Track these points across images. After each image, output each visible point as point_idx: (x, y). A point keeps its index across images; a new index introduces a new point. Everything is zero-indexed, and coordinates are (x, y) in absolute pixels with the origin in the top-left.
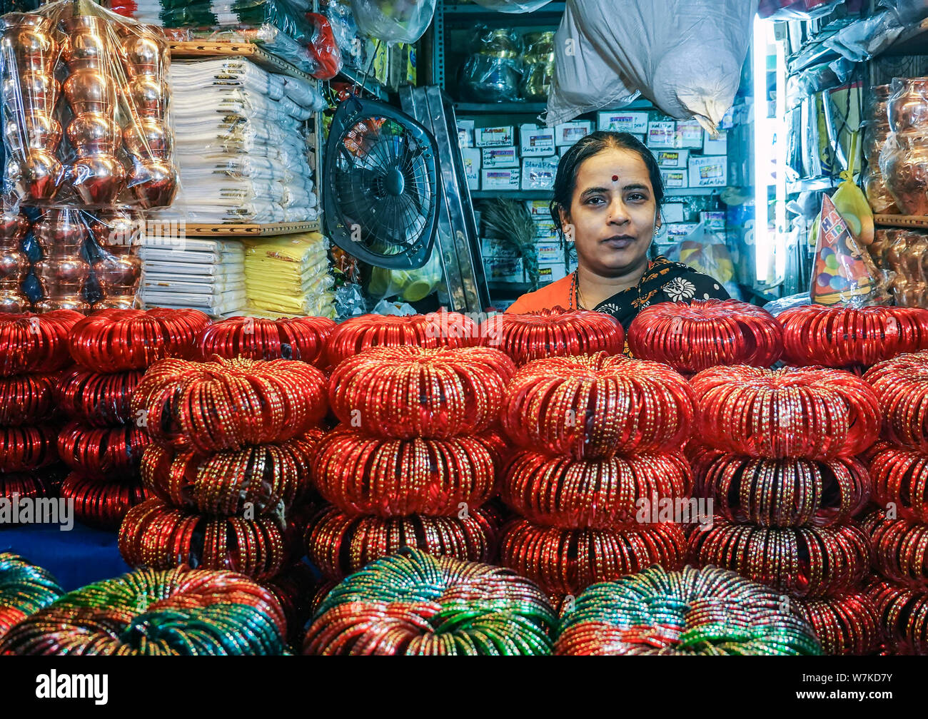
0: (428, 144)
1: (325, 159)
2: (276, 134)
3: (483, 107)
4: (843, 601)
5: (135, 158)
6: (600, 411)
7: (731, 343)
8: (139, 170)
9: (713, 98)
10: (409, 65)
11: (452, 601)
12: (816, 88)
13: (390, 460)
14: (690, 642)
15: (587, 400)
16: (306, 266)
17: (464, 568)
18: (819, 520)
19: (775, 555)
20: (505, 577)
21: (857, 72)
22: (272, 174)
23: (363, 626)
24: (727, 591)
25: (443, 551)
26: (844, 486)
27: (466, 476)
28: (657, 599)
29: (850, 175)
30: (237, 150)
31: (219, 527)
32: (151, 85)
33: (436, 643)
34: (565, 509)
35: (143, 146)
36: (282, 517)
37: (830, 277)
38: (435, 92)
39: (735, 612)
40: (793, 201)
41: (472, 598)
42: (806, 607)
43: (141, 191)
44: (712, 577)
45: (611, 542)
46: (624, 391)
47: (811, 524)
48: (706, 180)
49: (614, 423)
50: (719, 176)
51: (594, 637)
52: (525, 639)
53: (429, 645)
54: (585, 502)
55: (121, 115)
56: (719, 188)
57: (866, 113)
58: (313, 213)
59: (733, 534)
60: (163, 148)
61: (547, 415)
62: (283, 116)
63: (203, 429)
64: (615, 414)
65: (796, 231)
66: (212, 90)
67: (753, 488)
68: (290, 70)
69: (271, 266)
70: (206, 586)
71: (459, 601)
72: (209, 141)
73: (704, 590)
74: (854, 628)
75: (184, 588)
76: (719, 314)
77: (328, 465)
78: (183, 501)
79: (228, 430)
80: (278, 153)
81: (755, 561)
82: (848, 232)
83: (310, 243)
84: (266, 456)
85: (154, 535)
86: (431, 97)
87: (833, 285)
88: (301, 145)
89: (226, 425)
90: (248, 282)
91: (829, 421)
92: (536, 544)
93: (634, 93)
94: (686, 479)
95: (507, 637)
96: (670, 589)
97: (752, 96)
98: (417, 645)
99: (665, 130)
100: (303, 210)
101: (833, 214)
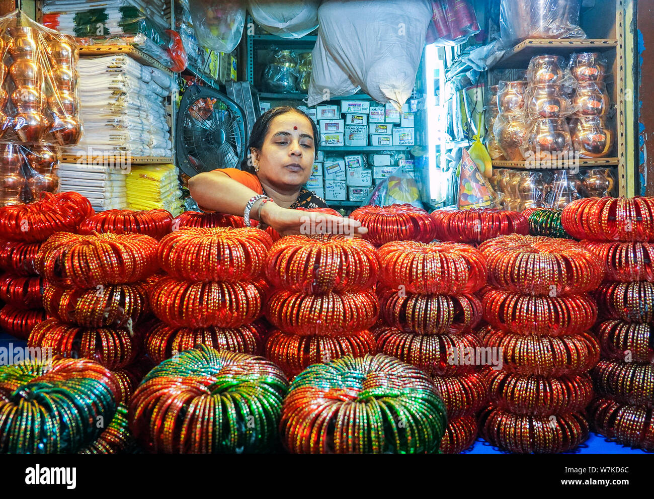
0: (239, 114)
1: (177, 120)
2: (145, 104)
3: (275, 96)
4: (466, 377)
5: (55, 115)
6: (323, 266)
7: (406, 230)
8: (57, 121)
9: (400, 91)
10: (232, 69)
11: (223, 376)
12: (460, 88)
13: (196, 294)
14: (363, 398)
15: (314, 259)
16: (164, 184)
17: (234, 356)
18: (453, 330)
19: (426, 350)
20: (258, 361)
21: (482, 78)
22: (142, 128)
23: (165, 391)
24: (389, 368)
25: (228, 348)
26: (466, 310)
27: (243, 304)
28: (347, 373)
29: (478, 138)
30: (120, 112)
31: (91, 335)
32: (66, 72)
33: (208, 400)
34: (302, 324)
35: (60, 108)
36: (131, 329)
37: (468, 195)
38: (246, 85)
39: (393, 380)
40: (449, 153)
41: (236, 374)
42: (445, 381)
43: (59, 135)
44: (381, 360)
45: (330, 343)
46: (337, 254)
47: (448, 333)
48: (403, 142)
49: (331, 273)
50: (410, 139)
51: (307, 395)
52: (265, 397)
53: (204, 401)
54: (313, 319)
55: (47, 89)
56: (410, 146)
57: (486, 102)
58: (169, 152)
59: (402, 338)
60: (73, 109)
61: (291, 268)
62: (150, 93)
63: (79, 274)
64: (331, 268)
65: (451, 170)
66: (106, 75)
67: (414, 311)
68: (156, 64)
69: (142, 183)
70: (70, 367)
71: (229, 375)
72: (102, 106)
73: (376, 368)
74: (472, 393)
75: (55, 369)
76: (400, 212)
77: (158, 297)
78: (69, 319)
79: (96, 275)
80: (147, 115)
81: (414, 354)
82: (477, 170)
83: (166, 170)
84: (121, 292)
85: (49, 340)
86: (244, 88)
87: (469, 200)
88: (162, 112)
89: (95, 272)
90: (128, 192)
91: (456, 272)
92: (285, 344)
93: (357, 87)
94: (375, 307)
95: (253, 396)
96: (356, 368)
97: (426, 93)
98: (197, 401)
99: (380, 112)
100: (163, 151)
101: (468, 160)
